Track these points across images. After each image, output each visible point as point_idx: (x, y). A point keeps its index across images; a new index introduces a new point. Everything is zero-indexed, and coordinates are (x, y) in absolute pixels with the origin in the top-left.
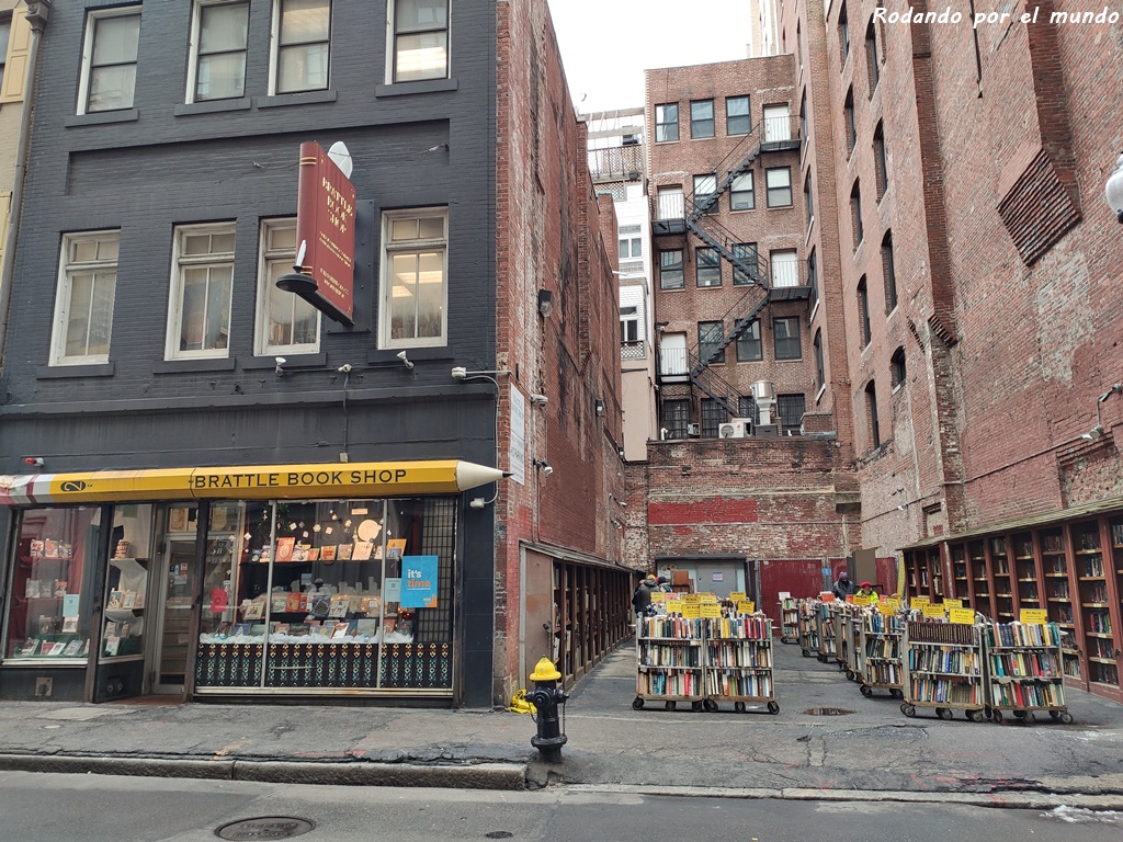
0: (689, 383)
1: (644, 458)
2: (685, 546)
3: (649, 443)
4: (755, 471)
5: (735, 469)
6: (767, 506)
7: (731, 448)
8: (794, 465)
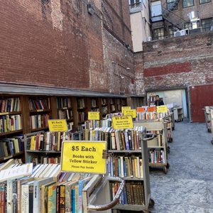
0: (164, 20)
1: (142, 50)
2: (160, 85)
3: (143, 43)
4: (190, 50)
5: (181, 49)
6: (196, 64)
7: (179, 41)
8: (208, 44)
